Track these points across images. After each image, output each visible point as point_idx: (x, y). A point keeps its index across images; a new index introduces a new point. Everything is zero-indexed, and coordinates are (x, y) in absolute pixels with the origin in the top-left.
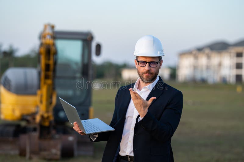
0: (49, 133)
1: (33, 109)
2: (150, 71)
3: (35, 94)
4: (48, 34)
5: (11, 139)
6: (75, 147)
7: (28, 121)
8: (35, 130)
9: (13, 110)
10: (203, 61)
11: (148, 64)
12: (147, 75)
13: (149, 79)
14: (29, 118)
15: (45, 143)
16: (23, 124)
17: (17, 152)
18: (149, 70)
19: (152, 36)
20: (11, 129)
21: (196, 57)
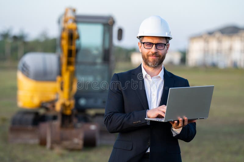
0: (70, 121)
1: (52, 97)
2: (157, 54)
3: (54, 80)
4: (71, 18)
5: (30, 127)
6: (97, 136)
7: (47, 109)
8: (55, 118)
9: (32, 97)
10: (214, 44)
11: (154, 45)
12: (153, 57)
13: (156, 63)
14: (49, 106)
15: (67, 132)
16: (42, 111)
17: (36, 141)
18: (156, 52)
19: (159, 17)
20: (30, 117)
21: (207, 41)
